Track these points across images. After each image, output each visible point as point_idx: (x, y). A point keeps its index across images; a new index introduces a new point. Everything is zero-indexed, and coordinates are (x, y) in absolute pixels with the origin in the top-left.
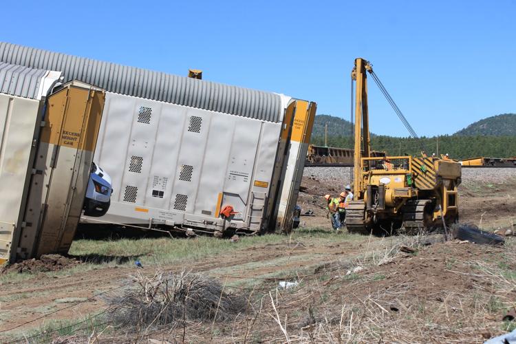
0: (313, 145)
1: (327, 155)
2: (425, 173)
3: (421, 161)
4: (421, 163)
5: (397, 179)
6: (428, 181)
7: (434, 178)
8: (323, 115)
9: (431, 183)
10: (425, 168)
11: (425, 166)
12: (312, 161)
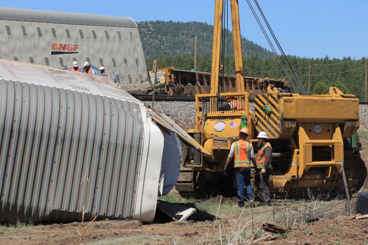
0: (173, 68)
1: (194, 83)
2: (269, 115)
3: (266, 98)
4: (265, 101)
5: (232, 124)
6: (273, 127)
7: (279, 122)
8: (195, 23)
9: (276, 130)
10: (269, 108)
11: (270, 105)
12: (171, 93)
